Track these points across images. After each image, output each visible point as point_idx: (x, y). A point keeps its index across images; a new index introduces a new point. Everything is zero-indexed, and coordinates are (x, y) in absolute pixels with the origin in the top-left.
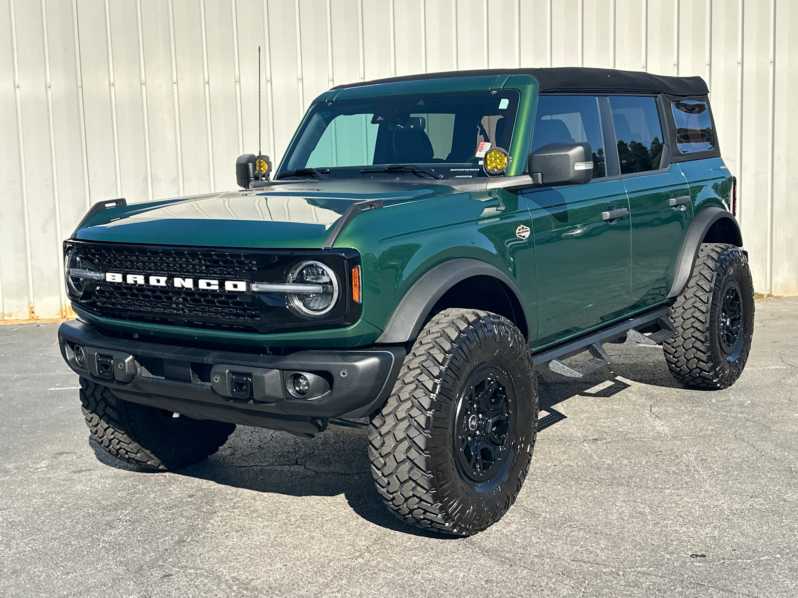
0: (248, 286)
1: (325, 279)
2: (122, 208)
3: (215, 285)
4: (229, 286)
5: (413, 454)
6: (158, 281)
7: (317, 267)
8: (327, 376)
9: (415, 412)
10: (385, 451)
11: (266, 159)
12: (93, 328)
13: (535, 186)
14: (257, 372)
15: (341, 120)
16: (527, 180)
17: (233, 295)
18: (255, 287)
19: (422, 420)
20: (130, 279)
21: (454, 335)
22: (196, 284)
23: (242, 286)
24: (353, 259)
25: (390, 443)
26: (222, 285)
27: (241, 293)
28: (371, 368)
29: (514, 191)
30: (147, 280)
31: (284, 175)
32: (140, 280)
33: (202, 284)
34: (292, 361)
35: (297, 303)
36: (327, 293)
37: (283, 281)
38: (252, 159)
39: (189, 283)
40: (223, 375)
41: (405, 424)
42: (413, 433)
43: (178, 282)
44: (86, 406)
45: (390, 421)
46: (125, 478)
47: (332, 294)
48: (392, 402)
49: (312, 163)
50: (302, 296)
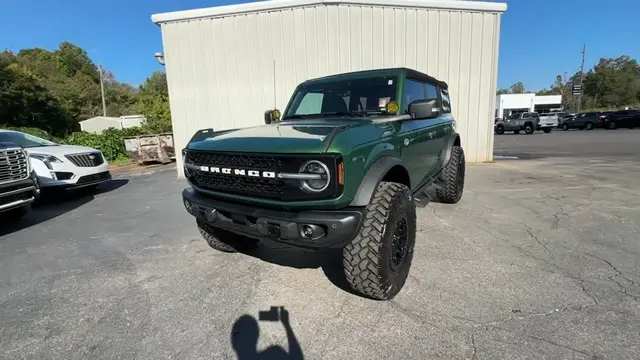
0: (276, 175)
1: (321, 171)
2: (211, 133)
3: (257, 174)
4: (265, 174)
5: (371, 267)
6: (226, 171)
7: (318, 165)
8: (324, 227)
9: (372, 244)
10: (353, 263)
11: (278, 111)
12: (198, 195)
13: (412, 119)
14: (283, 224)
15: (309, 96)
16: (408, 116)
17: (267, 179)
18: (280, 176)
19: (376, 249)
20: (213, 170)
21: (389, 199)
22: (247, 173)
23: (272, 175)
24: (339, 159)
25: (356, 260)
26: (261, 174)
27: (271, 178)
28: (349, 222)
29: (400, 122)
30: (221, 170)
31: (286, 118)
32: (218, 170)
33: (250, 173)
34: (303, 218)
35: (306, 185)
36: (323, 179)
37: (297, 172)
38: (271, 112)
39: (243, 172)
40: (263, 224)
41: (366, 250)
42: (371, 255)
43: (237, 172)
44: (199, 226)
45: (357, 248)
46: (220, 256)
47: (326, 180)
48: (359, 238)
49: (299, 112)
50: (307, 181)
